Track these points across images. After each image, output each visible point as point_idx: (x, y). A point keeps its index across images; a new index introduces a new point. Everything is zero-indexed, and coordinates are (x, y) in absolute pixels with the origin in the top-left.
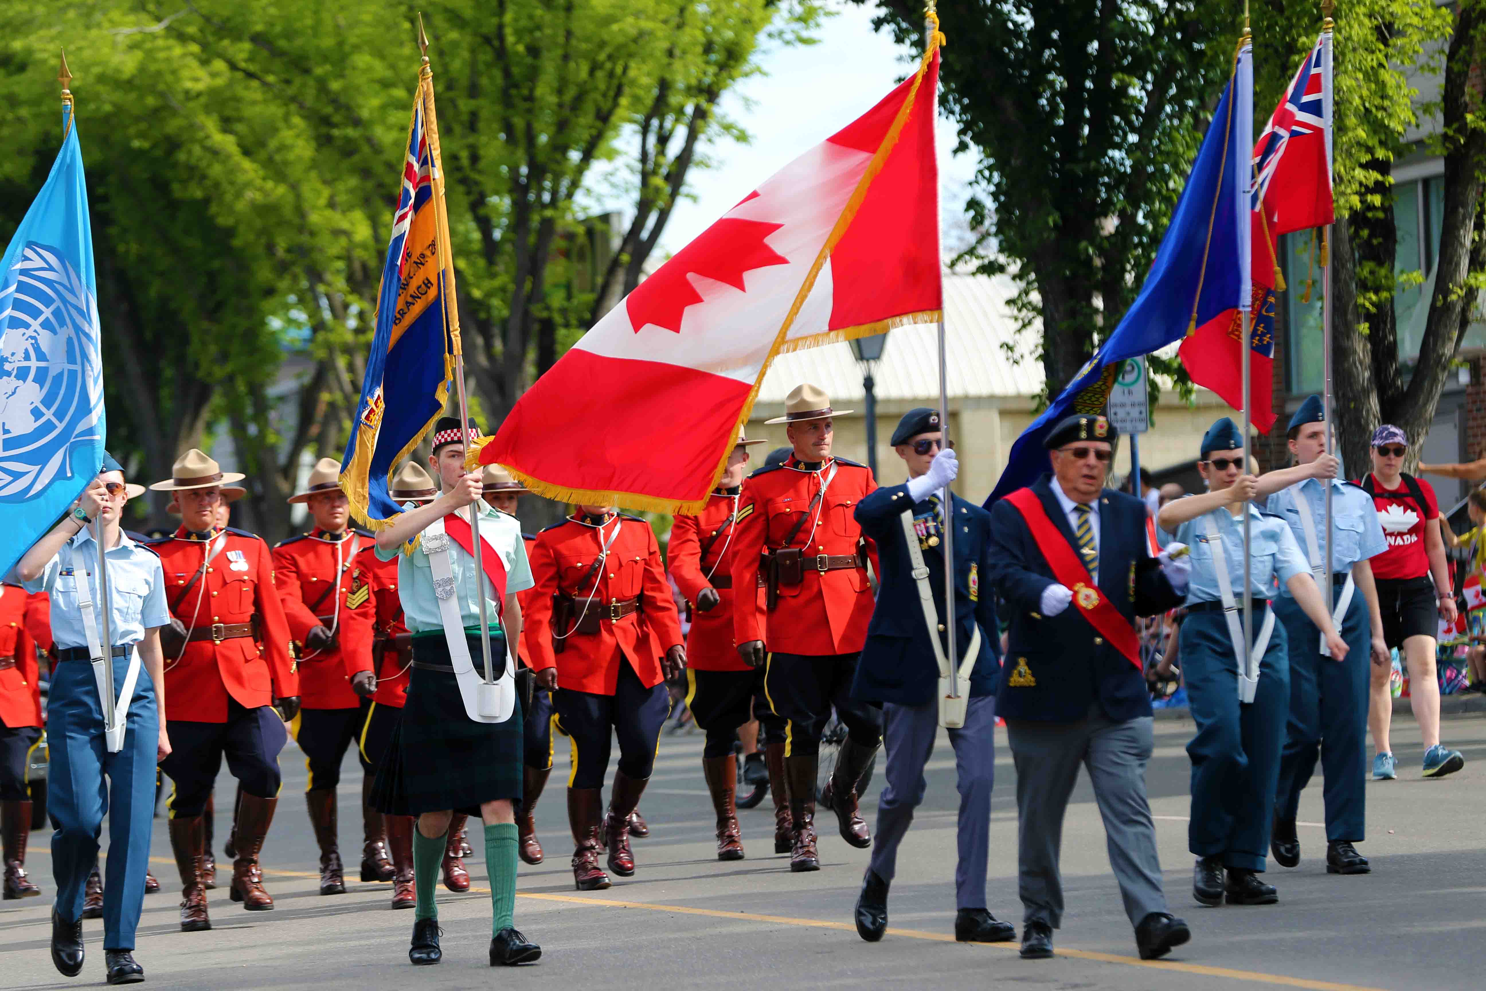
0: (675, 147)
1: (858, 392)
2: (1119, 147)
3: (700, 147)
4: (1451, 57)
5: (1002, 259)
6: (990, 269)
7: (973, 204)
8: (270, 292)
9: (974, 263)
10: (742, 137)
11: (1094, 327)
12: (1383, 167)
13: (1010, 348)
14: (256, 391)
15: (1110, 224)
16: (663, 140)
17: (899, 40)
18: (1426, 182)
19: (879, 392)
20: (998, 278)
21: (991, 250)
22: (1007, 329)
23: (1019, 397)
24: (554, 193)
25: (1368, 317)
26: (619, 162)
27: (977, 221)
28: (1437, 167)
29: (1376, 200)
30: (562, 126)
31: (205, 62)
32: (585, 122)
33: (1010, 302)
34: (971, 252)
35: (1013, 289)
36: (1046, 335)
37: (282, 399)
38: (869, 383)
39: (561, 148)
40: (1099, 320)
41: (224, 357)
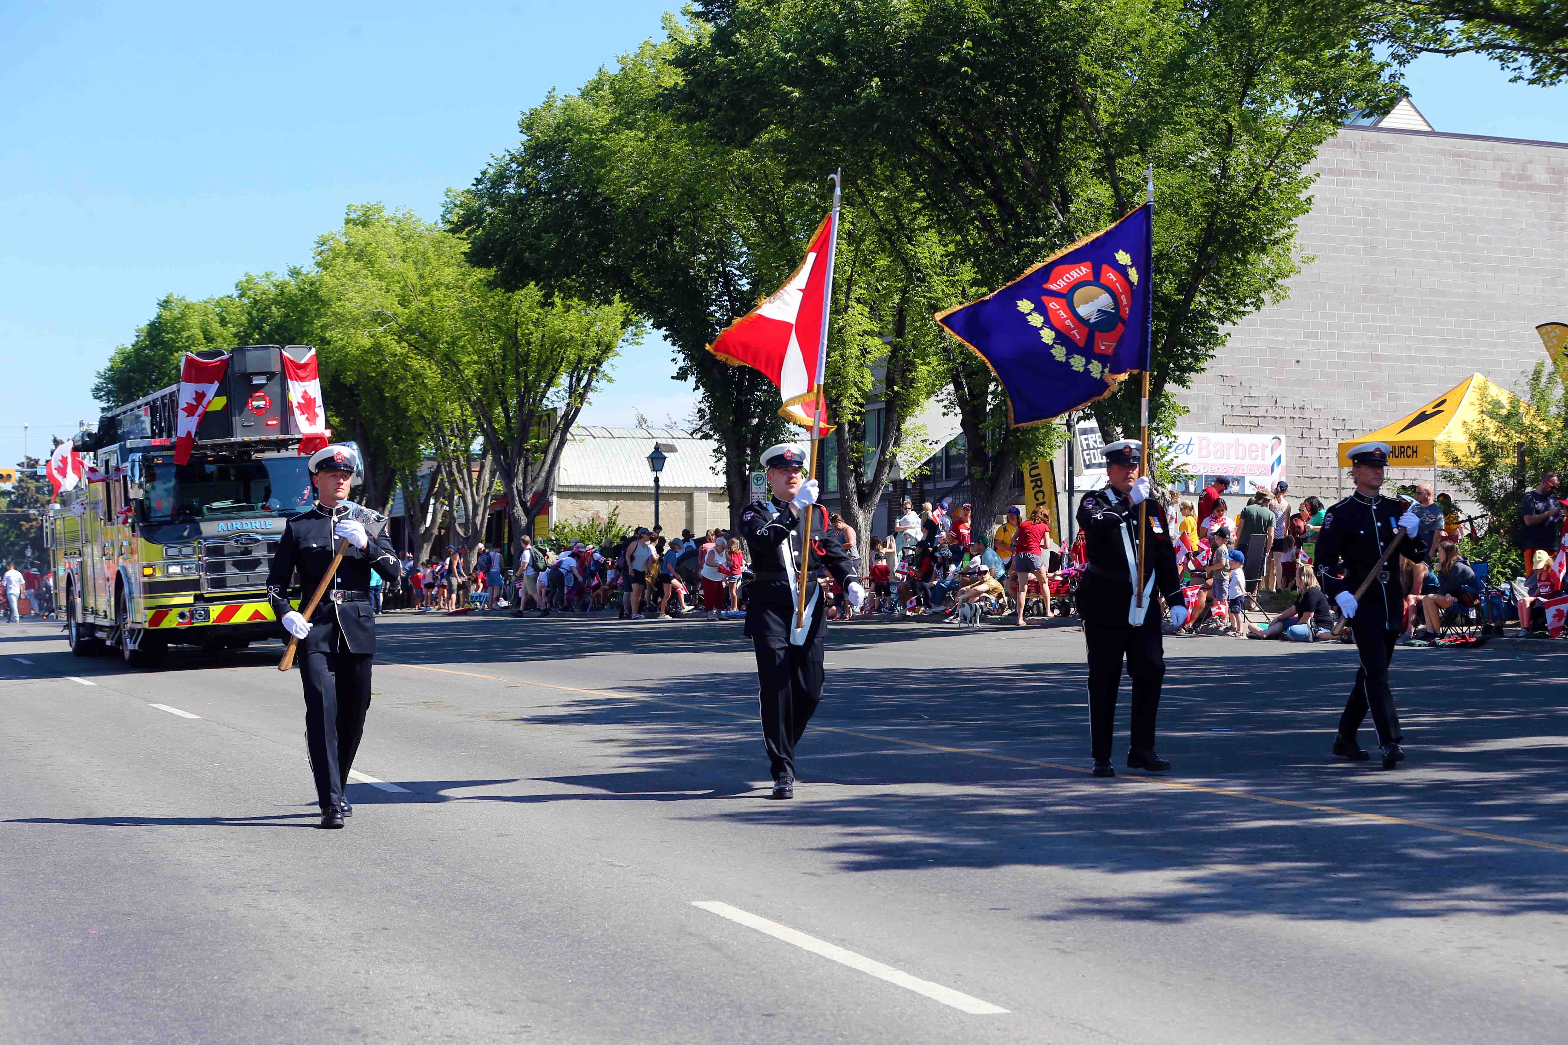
0: (583, 383)
1: (653, 484)
2: (759, 391)
3: (593, 383)
4: (889, 363)
5: (711, 433)
6: (706, 436)
7: (700, 410)
8: (421, 434)
9: (700, 434)
10: (611, 380)
11: (746, 462)
12: (861, 405)
13: (713, 469)
14: (413, 473)
15: (755, 421)
16: (579, 380)
17: (674, 344)
18: (879, 410)
19: (661, 484)
20: (709, 441)
21: (706, 429)
22: (712, 461)
23: (716, 488)
24: (534, 400)
25: (854, 463)
26: (561, 388)
27: (702, 417)
28: (883, 405)
29: (858, 418)
30: (539, 374)
31: (398, 342)
32: (546, 373)
33: (714, 451)
34: (700, 429)
35: (715, 445)
36: (727, 464)
37: (423, 477)
38: (657, 480)
39: (538, 379)
40: (749, 458)
41: (401, 459)
